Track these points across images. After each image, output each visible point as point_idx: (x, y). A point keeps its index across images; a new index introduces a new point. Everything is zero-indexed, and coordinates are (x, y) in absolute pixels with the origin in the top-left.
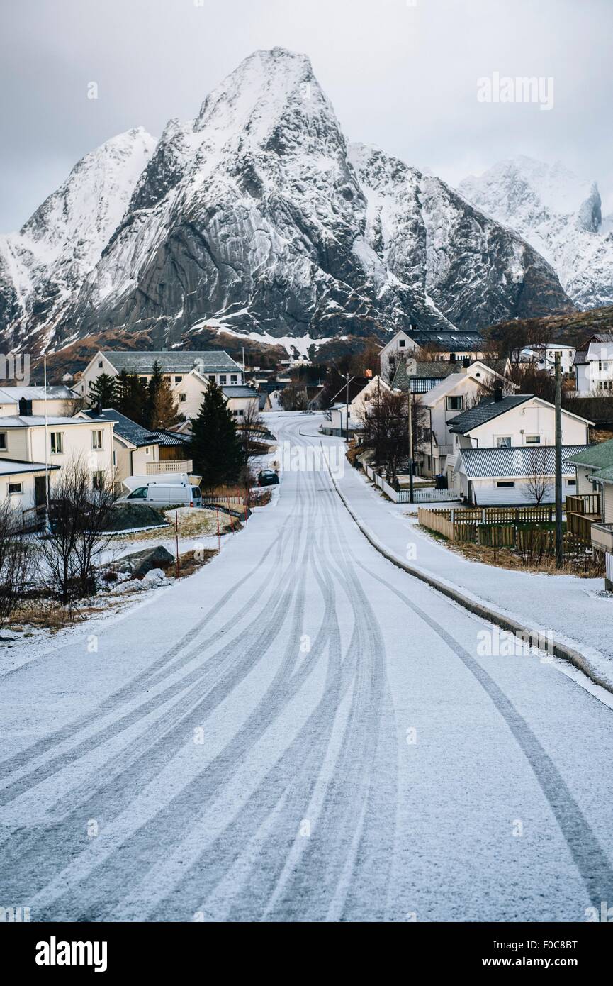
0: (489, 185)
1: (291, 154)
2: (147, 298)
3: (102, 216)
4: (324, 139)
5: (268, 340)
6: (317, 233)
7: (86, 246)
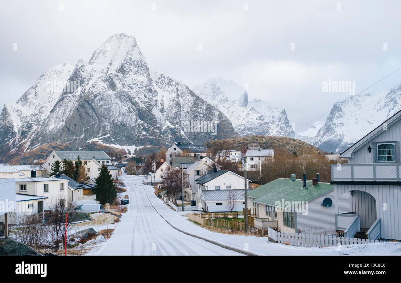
0: (205, 88)
1: (128, 74)
2: (69, 130)
3: (51, 97)
4: (141, 69)
5: (118, 147)
6: (138, 105)
7: (44, 108)
